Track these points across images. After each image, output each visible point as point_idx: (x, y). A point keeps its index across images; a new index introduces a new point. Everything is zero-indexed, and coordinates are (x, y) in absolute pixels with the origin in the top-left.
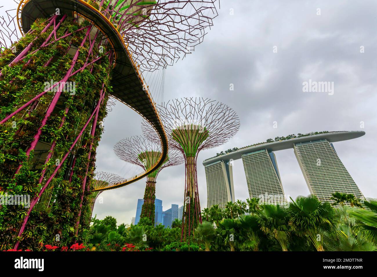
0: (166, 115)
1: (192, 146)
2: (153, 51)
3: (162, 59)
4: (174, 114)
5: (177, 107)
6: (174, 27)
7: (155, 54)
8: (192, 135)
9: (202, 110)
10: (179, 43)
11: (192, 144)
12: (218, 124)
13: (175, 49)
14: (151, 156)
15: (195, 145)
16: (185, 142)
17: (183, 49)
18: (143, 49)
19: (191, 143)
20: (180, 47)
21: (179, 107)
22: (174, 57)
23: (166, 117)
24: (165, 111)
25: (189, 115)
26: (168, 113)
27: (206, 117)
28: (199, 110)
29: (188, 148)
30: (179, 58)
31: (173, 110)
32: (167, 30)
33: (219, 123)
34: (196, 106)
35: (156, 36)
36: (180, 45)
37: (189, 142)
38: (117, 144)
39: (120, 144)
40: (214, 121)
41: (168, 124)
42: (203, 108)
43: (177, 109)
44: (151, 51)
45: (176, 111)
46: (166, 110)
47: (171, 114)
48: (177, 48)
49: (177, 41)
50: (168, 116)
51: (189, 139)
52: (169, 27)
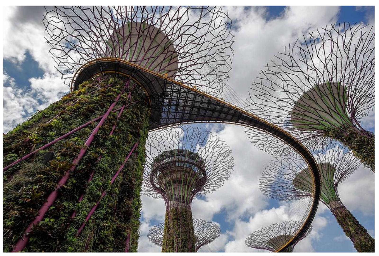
0: (262, 110)
1: (332, 116)
2: (204, 74)
3: (218, 73)
4: (269, 100)
5: (263, 91)
6: (197, 38)
7: (207, 74)
8: (317, 103)
9: (295, 65)
10: (216, 45)
11: (328, 113)
12: (339, 59)
13: (218, 53)
14: (306, 175)
15: (335, 111)
16: (316, 119)
17: (223, 46)
18: (195, 80)
19: (326, 112)
20: (219, 47)
21: (265, 88)
22: (224, 60)
23: (264, 112)
24: (257, 108)
25: (285, 84)
26: (262, 106)
27: (309, 67)
28: (290, 68)
29: (328, 122)
30: (229, 56)
31: (263, 97)
32: (194, 46)
33: (339, 55)
34: (282, 67)
35: (191, 59)
36: (217, 46)
37: (323, 114)
38: (260, 185)
39: (263, 184)
40: (327, 61)
41: (274, 117)
42: (293, 61)
43: (266, 92)
44: (202, 76)
45: (266, 96)
46: (256, 105)
47: (265, 103)
48: (218, 52)
49: (211, 45)
50: (265, 109)
51: (318, 111)
52: (193, 42)
